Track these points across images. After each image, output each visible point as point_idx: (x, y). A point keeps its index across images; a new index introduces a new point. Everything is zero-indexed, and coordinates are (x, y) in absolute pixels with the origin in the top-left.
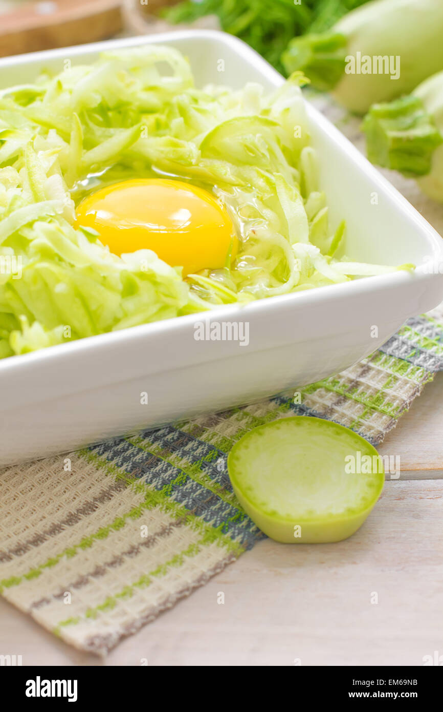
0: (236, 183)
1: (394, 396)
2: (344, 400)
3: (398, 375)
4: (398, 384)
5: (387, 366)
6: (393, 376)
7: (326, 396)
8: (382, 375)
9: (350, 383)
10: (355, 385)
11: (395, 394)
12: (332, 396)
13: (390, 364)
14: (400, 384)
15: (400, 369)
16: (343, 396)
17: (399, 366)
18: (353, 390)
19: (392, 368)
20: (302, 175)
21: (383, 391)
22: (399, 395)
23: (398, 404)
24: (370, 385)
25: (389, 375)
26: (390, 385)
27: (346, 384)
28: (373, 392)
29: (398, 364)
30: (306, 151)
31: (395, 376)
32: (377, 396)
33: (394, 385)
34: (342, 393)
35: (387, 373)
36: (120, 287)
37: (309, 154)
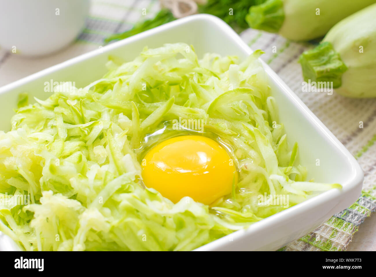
0: (231, 134)
1: (337, 243)
2: (308, 246)
3: (337, 229)
4: (338, 234)
5: (331, 222)
6: (335, 229)
7: (298, 244)
8: (329, 229)
9: (311, 235)
10: (314, 235)
11: (337, 241)
12: (302, 243)
13: (333, 221)
14: (339, 234)
15: (338, 225)
16: (308, 243)
17: (338, 222)
18: (313, 239)
19: (334, 224)
20: (269, 112)
21: (330, 240)
22: (340, 242)
23: (340, 248)
24: (323, 236)
25: (333, 229)
26: (334, 235)
27: (309, 235)
28: (324, 240)
29: (337, 221)
30: (269, 99)
31: (336, 230)
32: (327, 243)
33: (336, 235)
34: (307, 241)
35: (331, 228)
36: (174, 226)
37: (271, 100)
